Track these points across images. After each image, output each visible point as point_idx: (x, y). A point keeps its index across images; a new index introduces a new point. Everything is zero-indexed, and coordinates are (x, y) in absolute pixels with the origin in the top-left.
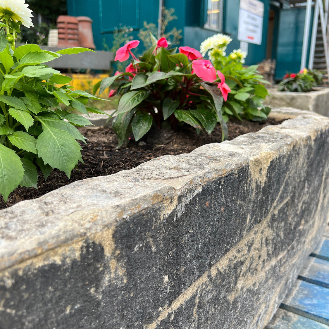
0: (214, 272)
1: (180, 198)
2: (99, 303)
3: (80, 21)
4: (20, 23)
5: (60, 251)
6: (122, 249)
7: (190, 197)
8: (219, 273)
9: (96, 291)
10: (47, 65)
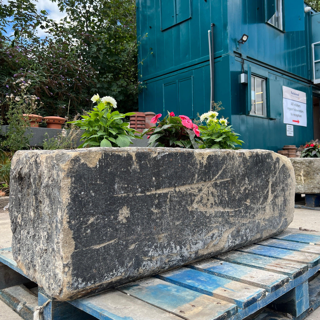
0: (177, 189)
1: (159, 153)
2: (131, 173)
3: (146, 115)
4: (112, 106)
5: (122, 153)
6: (138, 160)
7: (163, 154)
8: (180, 191)
9: (130, 168)
10: (121, 117)
